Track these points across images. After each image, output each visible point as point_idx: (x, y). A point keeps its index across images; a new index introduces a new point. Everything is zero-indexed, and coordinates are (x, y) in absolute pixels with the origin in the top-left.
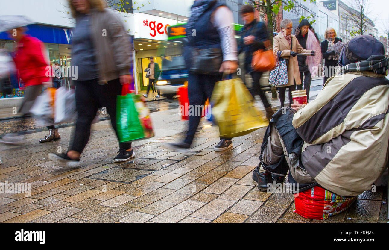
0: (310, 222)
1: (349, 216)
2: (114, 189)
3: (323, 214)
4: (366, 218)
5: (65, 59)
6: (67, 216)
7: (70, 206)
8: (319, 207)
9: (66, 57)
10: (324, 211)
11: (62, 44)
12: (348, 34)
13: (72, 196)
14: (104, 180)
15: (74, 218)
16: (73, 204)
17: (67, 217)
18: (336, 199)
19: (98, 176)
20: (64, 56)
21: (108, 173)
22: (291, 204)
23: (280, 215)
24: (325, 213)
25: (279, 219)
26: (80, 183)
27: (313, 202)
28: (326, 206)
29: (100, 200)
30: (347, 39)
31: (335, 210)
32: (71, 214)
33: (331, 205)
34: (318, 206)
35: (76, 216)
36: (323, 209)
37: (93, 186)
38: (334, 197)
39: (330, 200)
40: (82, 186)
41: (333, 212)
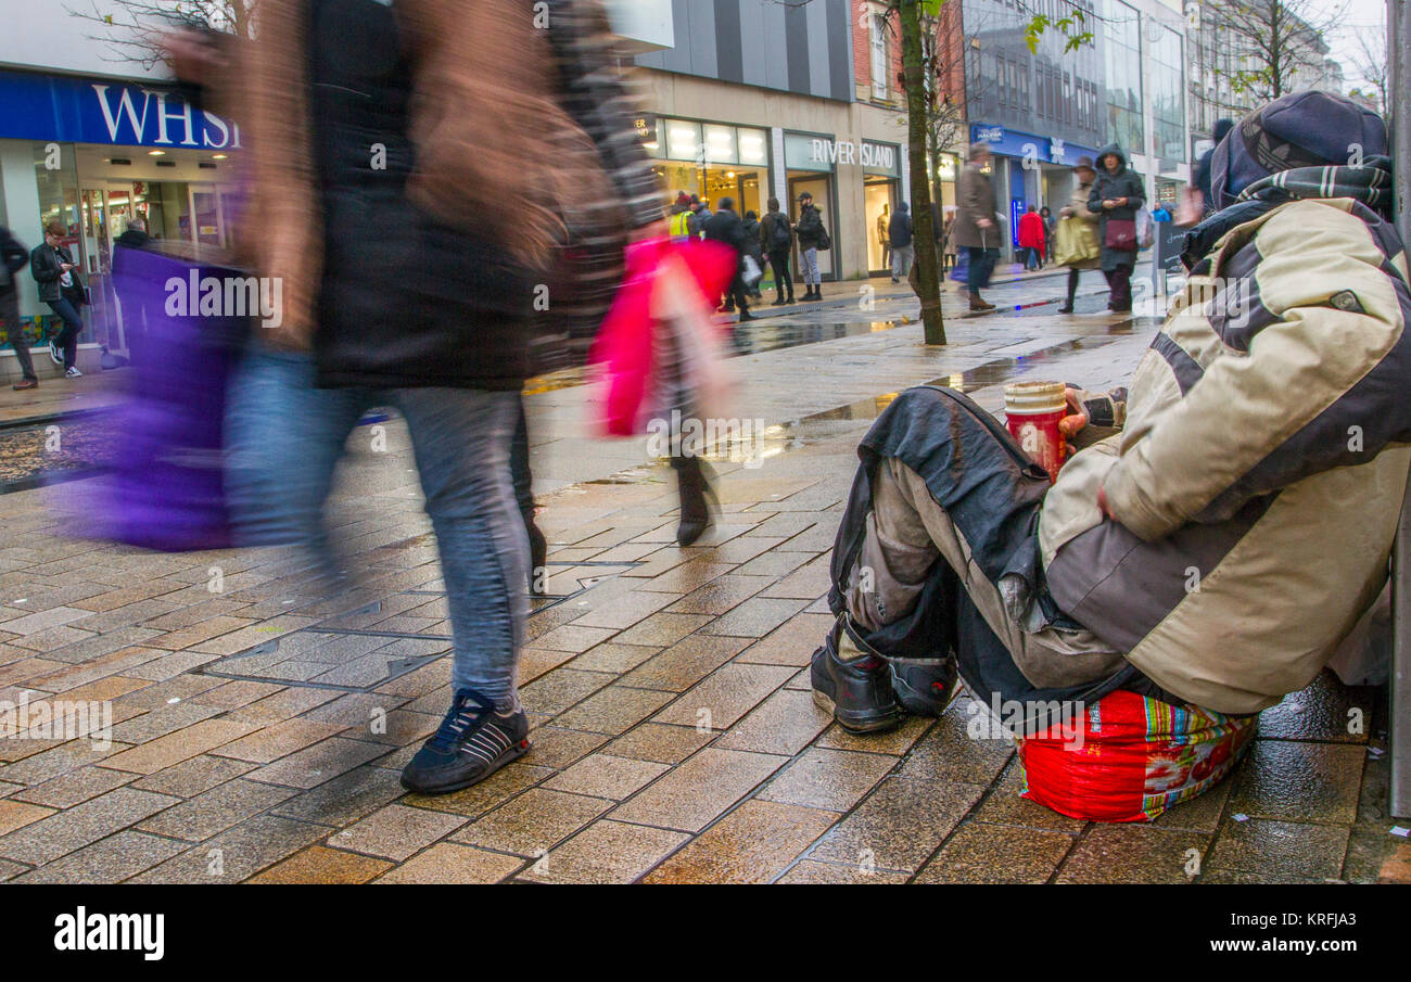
0: (1082, 832)
1: (1241, 807)
2: (304, 714)
3: (1145, 796)
4: (1305, 814)
5: (101, 204)
6: (118, 828)
7: (128, 785)
8: (1128, 769)
9: (106, 194)
10: (1148, 783)
11: (87, 145)
12: (1224, 87)
13: (136, 745)
14: (264, 680)
15: (148, 833)
16: (143, 776)
17: (118, 832)
18: (1191, 728)
19: (238, 666)
20: (98, 194)
21: (280, 654)
22: (1007, 764)
23: (965, 807)
24: (1151, 791)
25: (960, 822)
26: (167, 694)
27: (1102, 752)
28: (1156, 762)
29: (252, 760)
30: (1217, 104)
31: (1190, 776)
32: (136, 818)
33: (1175, 754)
34: (1120, 764)
35: (153, 825)
36: (1144, 777)
37: (218, 705)
38: (1181, 722)
39: (1169, 738)
40: (175, 706)
41: (1181, 784)
